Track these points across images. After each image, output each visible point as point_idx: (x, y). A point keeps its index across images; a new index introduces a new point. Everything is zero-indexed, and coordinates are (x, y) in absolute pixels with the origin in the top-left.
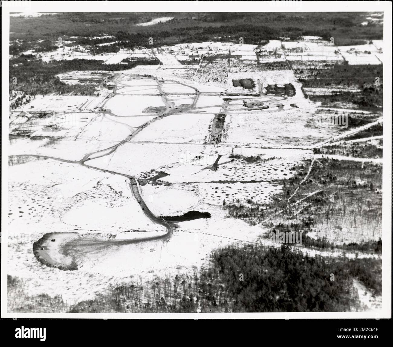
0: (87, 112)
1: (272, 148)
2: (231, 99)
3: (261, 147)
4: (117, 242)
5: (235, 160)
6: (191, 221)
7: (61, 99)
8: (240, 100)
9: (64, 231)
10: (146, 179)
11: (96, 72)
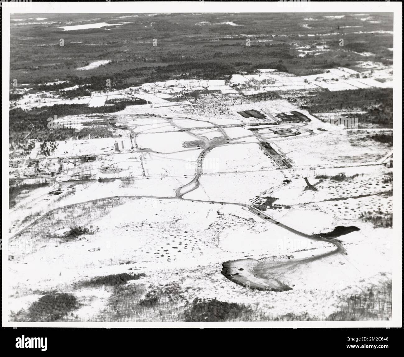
0: (127, 152)
1: (344, 167)
2: (257, 129)
3: (334, 167)
4: (300, 261)
5: (323, 180)
6: (346, 235)
7: (86, 143)
8: (265, 129)
9: (238, 259)
10: (261, 205)
11: (90, 115)
